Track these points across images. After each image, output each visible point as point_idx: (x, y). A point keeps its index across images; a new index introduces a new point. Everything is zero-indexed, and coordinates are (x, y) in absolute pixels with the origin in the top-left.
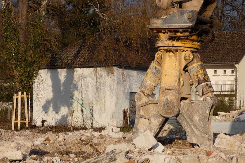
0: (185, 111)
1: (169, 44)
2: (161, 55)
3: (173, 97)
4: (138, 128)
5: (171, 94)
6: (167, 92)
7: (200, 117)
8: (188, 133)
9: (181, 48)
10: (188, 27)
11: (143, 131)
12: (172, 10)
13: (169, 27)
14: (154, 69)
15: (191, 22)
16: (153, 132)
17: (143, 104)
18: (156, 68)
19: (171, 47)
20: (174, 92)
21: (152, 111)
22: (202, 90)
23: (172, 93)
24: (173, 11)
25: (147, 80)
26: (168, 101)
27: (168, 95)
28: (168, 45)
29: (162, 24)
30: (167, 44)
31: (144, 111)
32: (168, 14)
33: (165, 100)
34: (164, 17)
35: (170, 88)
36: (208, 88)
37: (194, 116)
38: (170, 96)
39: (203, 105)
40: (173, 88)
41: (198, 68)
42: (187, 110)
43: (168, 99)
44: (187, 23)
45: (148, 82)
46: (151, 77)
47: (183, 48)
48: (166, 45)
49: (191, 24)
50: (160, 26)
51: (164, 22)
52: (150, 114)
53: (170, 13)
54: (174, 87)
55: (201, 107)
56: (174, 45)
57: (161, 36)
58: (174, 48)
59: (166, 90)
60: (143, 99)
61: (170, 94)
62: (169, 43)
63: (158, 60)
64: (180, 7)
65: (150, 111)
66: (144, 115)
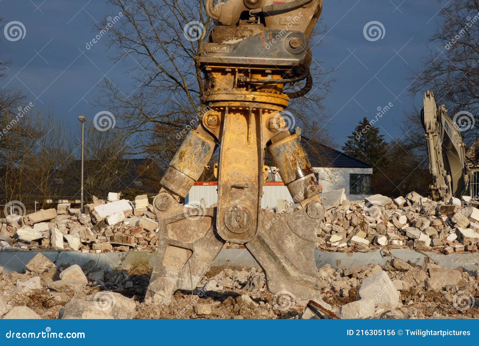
0: (266, 231)
1: (245, 97)
2: (216, 117)
3: (248, 203)
4: (165, 268)
5: (244, 197)
6: (235, 193)
7: (299, 244)
8: (270, 275)
9: (267, 106)
10: (290, 64)
11: (177, 274)
12: (249, 28)
14: (200, 146)
15: (296, 55)
16: (200, 275)
17: (176, 217)
18: (203, 143)
19: (248, 103)
20: (248, 193)
21: (194, 231)
22: (305, 189)
23: (245, 195)
24: (251, 31)
25: (184, 167)
26: (239, 210)
27: (237, 198)
28: (243, 99)
29: (229, 55)
30: (241, 97)
31: (176, 232)
32: (240, 35)
33: (231, 209)
34: (230, 42)
35: (242, 183)
36: (315, 186)
37: (286, 242)
38: (242, 200)
39: (307, 219)
40: (247, 184)
41: (294, 146)
42: (271, 228)
43: (238, 206)
44: (288, 57)
45: (187, 171)
46: (194, 163)
47: (270, 105)
48: (238, 99)
49: (297, 60)
50: (227, 59)
51: (235, 51)
52: (190, 238)
53: (243, 35)
54: (248, 182)
55: (303, 223)
56: (256, 100)
57: (217, 80)
58: (255, 105)
59: (233, 189)
60: (173, 206)
61: (241, 197)
62: (245, 95)
63: (211, 127)
64: (263, 22)
65: (190, 232)
66: (175, 239)
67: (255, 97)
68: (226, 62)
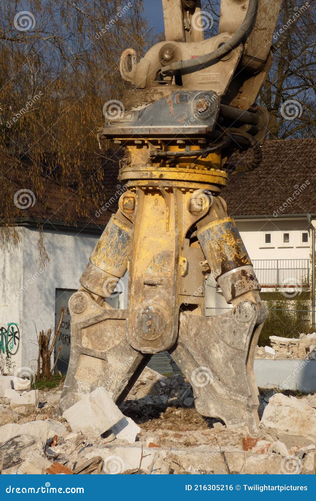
0: (191, 339)
1: (151, 174)
2: (132, 199)
3: (163, 304)
4: (76, 381)
5: (158, 296)
6: (148, 291)
7: (228, 353)
8: (197, 392)
9: (181, 184)
10: (196, 132)
11: (89, 389)
12: (159, 91)
13: (153, 133)
14: (116, 234)
15: (205, 120)
16: (113, 391)
17: (89, 320)
18: (120, 232)
19: (156, 182)
20: (163, 291)
21: (110, 337)
22: (233, 285)
23: (160, 293)
24: (161, 93)
25: (100, 260)
26: (151, 312)
27: (151, 297)
28: (148, 177)
29: (135, 124)
30: (147, 174)
31: (91, 339)
32: (149, 100)
33: (142, 310)
34: (139, 108)
35: (156, 280)
36: (245, 282)
37: (213, 351)
38: (155, 300)
39: (236, 323)
40: (162, 280)
41: (221, 231)
42: (196, 335)
43: (150, 307)
44: (196, 123)
45: (102, 266)
46: (110, 255)
47: (186, 183)
48: (144, 177)
49: (205, 126)
50: (130, 129)
51: (140, 119)
52: (105, 345)
53: (153, 99)
54: (163, 278)
55: (230, 327)
56: (165, 177)
57: (133, 155)
58: (165, 183)
59: (146, 286)
60: (89, 307)
61: (154, 296)
62: (151, 171)
63: (127, 211)
64: (179, 83)
65: (106, 339)
66: (90, 347)
67: (163, 173)
68: (129, 133)
